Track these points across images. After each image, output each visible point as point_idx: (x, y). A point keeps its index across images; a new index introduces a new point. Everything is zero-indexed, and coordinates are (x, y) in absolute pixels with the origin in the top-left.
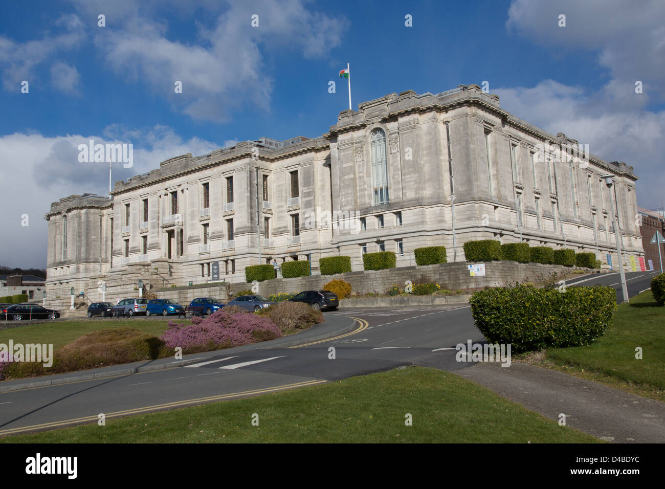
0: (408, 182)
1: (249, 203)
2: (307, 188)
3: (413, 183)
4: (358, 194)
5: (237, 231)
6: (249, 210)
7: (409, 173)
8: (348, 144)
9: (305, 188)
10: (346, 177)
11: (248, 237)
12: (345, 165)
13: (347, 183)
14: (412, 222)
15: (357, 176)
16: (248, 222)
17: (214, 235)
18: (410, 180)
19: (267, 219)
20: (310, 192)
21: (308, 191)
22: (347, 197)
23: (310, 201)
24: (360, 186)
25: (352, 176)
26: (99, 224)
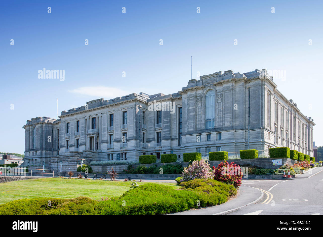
0: (226, 118)
1: (136, 125)
3: (229, 118)
4: (197, 123)
5: (128, 139)
6: (136, 128)
7: (227, 113)
8: (193, 97)
9: (165, 119)
10: (191, 114)
11: (135, 142)
12: (190, 108)
13: (191, 117)
14: (227, 138)
15: (197, 114)
16: (135, 135)
17: (115, 140)
18: (227, 117)
19: (144, 134)
20: (168, 121)
21: (167, 120)
22: (191, 124)
23: (168, 125)
24: (198, 119)
25: (195, 114)
26: (52, 132)
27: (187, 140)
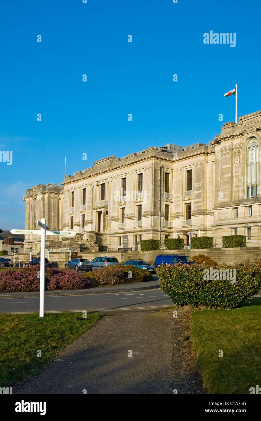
1: (153, 194)
2: (198, 183)
4: (234, 189)
5: (144, 214)
6: (153, 199)
8: (228, 149)
9: (196, 184)
10: (225, 176)
11: (152, 219)
12: (225, 167)
13: (225, 180)
15: (234, 175)
16: (152, 208)
17: (128, 216)
19: (167, 206)
21: (199, 186)
22: (225, 192)
23: (200, 193)
24: (235, 183)
25: (230, 175)
26: (57, 205)
27: (220, 216)
